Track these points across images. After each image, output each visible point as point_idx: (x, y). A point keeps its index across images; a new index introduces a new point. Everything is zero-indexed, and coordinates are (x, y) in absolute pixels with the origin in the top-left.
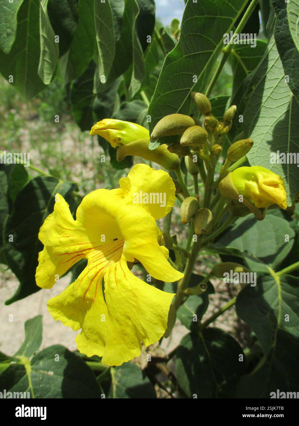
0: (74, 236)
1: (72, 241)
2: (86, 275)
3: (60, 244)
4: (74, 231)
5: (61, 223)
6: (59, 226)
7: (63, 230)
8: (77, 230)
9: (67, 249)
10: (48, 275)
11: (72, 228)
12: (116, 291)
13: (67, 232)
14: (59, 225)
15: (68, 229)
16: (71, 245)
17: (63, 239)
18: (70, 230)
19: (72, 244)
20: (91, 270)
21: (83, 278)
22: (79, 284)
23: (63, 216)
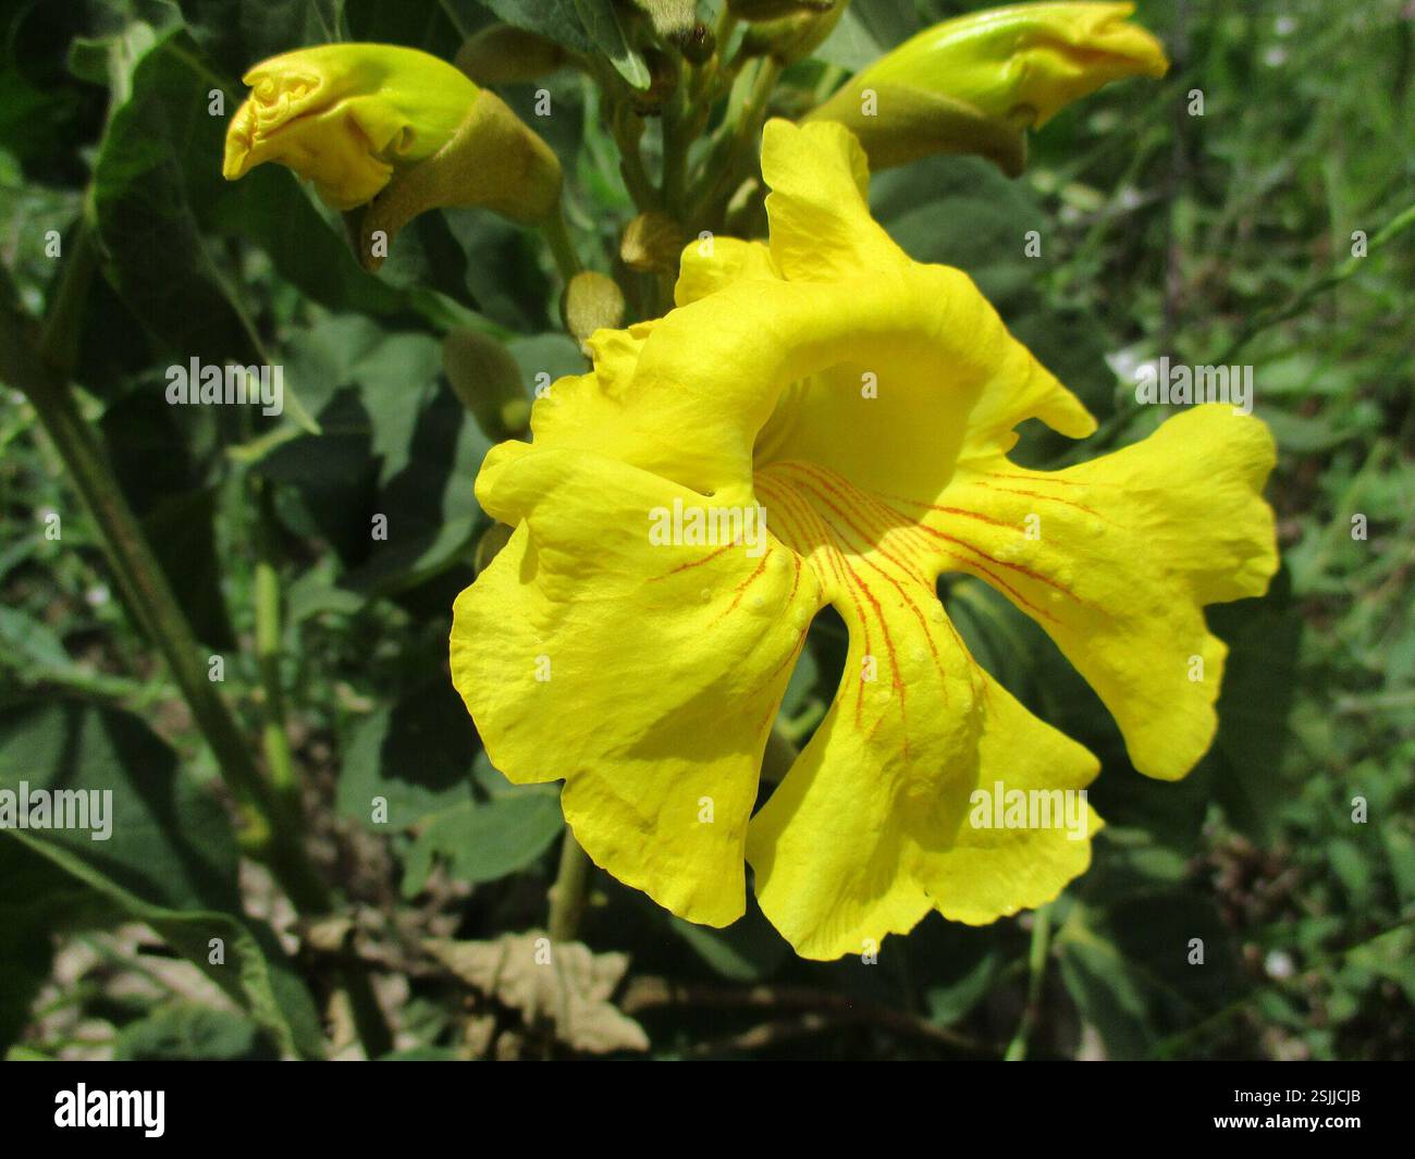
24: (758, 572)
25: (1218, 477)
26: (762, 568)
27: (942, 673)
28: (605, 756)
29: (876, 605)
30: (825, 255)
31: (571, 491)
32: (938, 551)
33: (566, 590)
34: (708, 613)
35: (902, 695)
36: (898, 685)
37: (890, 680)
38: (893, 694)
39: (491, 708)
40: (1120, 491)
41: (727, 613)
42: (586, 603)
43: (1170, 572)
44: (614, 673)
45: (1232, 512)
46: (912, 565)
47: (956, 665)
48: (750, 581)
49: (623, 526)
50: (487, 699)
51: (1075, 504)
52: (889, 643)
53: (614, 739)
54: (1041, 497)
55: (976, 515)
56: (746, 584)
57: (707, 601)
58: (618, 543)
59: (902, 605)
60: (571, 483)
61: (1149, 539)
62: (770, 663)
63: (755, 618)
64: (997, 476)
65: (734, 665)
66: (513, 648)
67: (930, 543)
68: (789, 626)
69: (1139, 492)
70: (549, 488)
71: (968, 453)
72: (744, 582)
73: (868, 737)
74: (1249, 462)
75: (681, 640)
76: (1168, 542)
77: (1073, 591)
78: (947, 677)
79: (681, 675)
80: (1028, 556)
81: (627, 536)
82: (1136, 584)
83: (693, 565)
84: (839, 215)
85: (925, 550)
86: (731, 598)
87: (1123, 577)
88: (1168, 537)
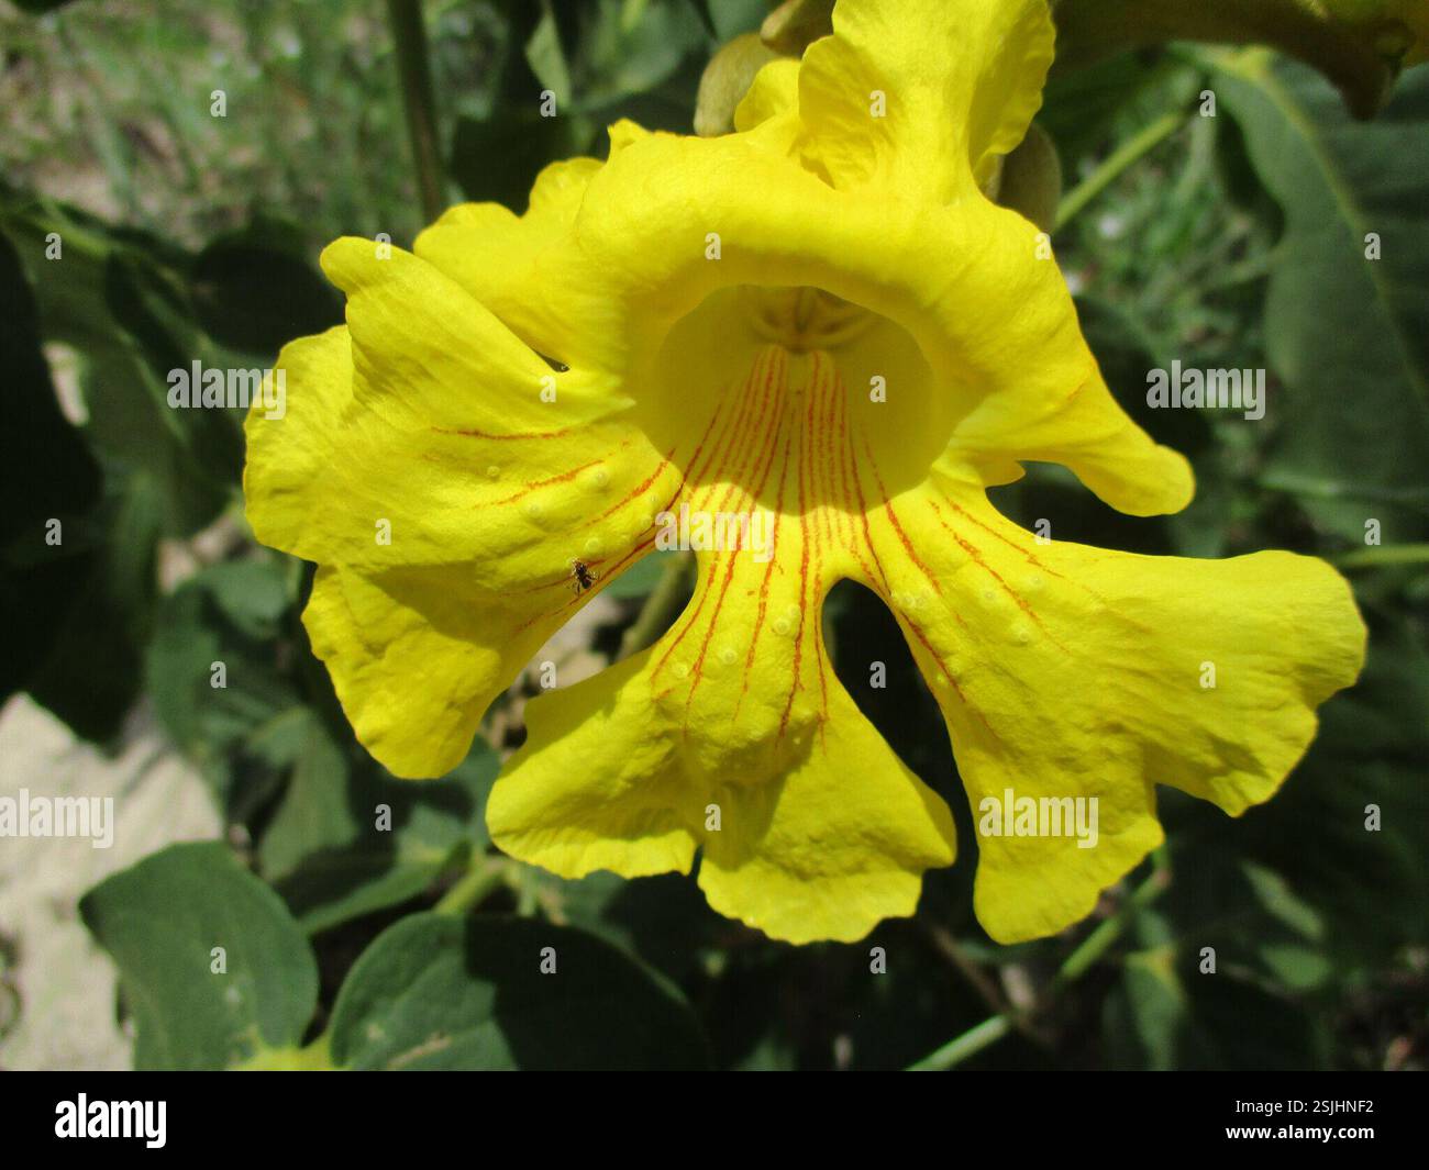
0: (600, 462)
1: (604, 489)
2: (759, 626)
3: (537, 532)
4: (587, 429)
5: (485, 413)
6: (477, 434)
7: (510, 445)
8: (600, 422)
9: (590, 542)
10: (451, 705)
11: (571, 422)
12: (1044, 647)
13: (551, 449)
14: (472, 429)
15: (546, 436)
16: (606, 516)
17: (546, 499)
18: (562, 434)
19: (608, 508)
20: (764, 593)
21: (753, 650)
22: (741, 684)
23: (479, 367)
24: (562, 479)
25: (1259, 659)
26: (571, 476)
27: (746, 687)
28: (353, 566)
29: (729, 576)
30: (875, 143)
31: (384, 297)
32: (854, 553)
33: (366, 393)
34: (485, 493)
35: (696, 682)
36: (697, 669)
37: (694, 660)
38: (689, 675)
39: (271, 465)
40: (1101, 607)
41: (501, 503)
42: (377, 416)
43: (1116, 729)
44: (373, 498)
45: (1243, 708)
46: (818, 551)
47: (766, 689)
48: (546, 483)
49: (423, 361)
50: (271, 454)
51: (1014, 594)
52: (713, 623)
53: (360, 557)
54: (982, 564)
55: (906, 541)
56: (541, 485)
57: (495, 479)
58: (413, 374)
59: (750, 593)
60: (387, 288)
61: (1103, 679)
62: (526, 576)
63: (525, 524)
64: (956, 508)
65: (480, 558)
66: (317, 419)
67: (854, 538)
68: (569, 550)
69: (1127, 621)
70: (365, 283)
71: (941, 465)
72: (541, 481)
73: (655, 696)
74: (1314, 663)
75: (442, 505)
76: (1135, 696)
77: (961, 686)
78: (748, 693)
79: (425, 537)
80: (924, 620)
81: (424, 373)
82: (1045, 722)
83: (487, 436)
84: (903, 99)
85: (843, 544)
86: (517, 489)
87: (1030, 705)
88: (1134, 689)
